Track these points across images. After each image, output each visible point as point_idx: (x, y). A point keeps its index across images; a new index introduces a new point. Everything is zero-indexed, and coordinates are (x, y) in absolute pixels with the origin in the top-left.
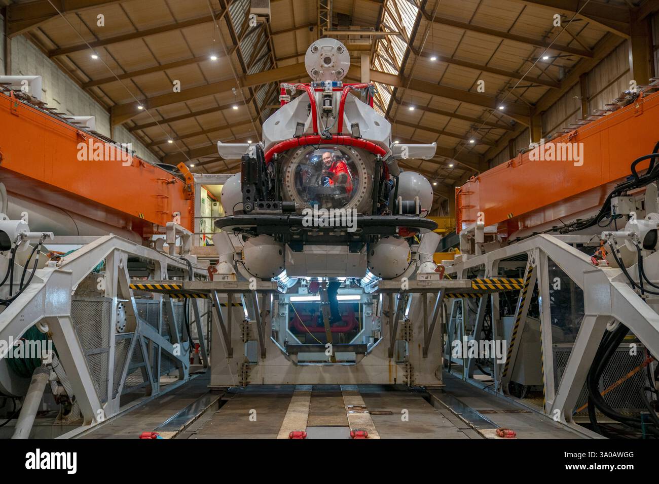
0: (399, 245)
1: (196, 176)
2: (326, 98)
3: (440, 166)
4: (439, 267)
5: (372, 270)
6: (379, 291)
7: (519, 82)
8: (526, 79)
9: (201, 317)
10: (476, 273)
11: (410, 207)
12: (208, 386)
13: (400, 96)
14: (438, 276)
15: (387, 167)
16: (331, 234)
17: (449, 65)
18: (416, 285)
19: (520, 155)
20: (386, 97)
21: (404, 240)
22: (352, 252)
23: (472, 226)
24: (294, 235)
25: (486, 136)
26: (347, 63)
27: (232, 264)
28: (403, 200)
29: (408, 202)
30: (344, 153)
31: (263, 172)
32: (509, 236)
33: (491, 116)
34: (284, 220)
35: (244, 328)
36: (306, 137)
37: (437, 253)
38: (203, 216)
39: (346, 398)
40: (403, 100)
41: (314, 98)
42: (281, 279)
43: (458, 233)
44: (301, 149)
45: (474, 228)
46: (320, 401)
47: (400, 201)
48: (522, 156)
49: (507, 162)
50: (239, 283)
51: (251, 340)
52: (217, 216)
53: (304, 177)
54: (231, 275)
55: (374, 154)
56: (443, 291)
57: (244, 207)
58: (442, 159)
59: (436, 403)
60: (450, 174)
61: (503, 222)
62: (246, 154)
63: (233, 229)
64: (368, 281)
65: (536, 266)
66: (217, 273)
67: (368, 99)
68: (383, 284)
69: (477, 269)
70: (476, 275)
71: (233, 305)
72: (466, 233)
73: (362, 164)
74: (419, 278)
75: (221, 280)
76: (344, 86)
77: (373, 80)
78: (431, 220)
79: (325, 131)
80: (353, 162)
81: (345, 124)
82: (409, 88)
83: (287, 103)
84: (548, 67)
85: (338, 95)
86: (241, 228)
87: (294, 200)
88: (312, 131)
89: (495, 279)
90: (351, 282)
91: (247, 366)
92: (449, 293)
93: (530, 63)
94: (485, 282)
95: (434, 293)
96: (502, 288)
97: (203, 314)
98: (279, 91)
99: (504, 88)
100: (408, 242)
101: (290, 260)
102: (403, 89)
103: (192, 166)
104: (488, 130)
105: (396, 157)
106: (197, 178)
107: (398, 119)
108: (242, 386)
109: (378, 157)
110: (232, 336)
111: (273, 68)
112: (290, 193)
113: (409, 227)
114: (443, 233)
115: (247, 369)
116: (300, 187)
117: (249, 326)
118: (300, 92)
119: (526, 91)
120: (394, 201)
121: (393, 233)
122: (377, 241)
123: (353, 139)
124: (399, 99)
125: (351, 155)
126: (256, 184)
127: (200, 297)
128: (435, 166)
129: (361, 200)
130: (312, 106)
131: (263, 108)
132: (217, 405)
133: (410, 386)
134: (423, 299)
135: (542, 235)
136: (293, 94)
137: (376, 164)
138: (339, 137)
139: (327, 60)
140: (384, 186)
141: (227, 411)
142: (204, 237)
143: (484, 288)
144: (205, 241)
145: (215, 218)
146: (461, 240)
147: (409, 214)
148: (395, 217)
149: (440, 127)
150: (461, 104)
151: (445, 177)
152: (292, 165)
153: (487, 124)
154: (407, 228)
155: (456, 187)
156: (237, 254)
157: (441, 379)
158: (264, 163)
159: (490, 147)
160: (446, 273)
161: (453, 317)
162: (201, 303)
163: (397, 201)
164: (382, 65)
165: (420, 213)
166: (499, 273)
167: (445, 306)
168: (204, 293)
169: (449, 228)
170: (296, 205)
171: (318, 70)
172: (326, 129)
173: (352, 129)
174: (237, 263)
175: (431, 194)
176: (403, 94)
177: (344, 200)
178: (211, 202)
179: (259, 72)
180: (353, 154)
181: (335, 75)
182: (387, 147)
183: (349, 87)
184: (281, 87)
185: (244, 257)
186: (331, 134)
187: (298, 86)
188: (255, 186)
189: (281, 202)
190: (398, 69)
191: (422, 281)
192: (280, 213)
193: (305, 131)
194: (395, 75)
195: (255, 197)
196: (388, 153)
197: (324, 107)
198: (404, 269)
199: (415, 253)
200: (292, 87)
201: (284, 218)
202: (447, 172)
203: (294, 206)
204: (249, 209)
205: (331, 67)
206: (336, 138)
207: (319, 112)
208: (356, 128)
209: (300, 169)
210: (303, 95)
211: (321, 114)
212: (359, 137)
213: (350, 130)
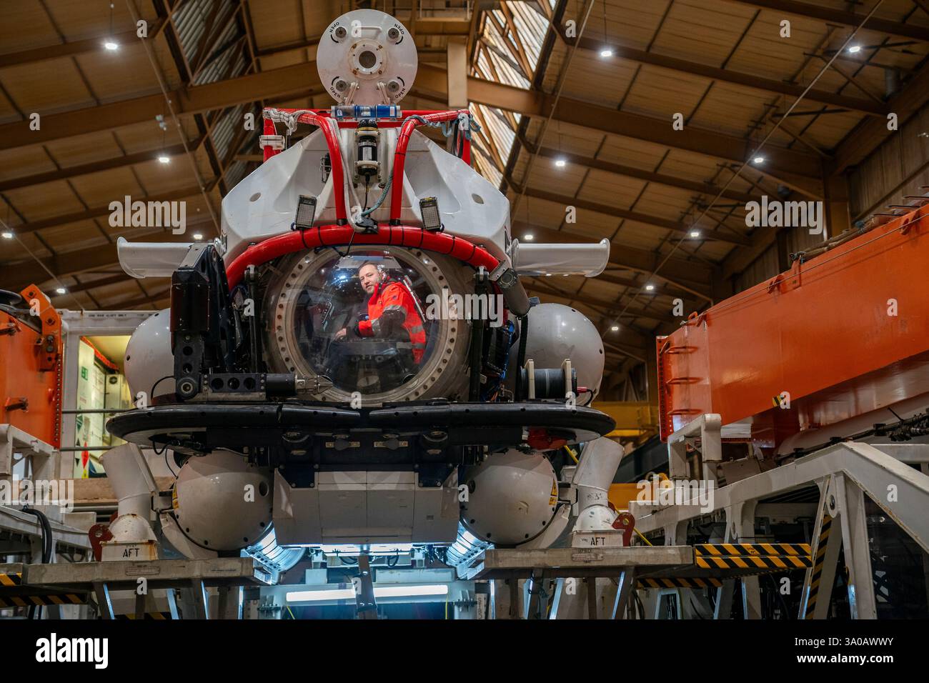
0: (531, 469)
1: (68, 317)
2: (364, 144)
3: (626, 290)
4: (621, 517)
5: (473, 527)
6: (487, 574)
7: (796, 103)
8: (812, 95)
10: (706, 531)
11: (553, 382)
13: (535, 135)
14: (618, 540)
16: (377, 445)
17: (640, 67)
18: (570, 559)
19: (795, 265)
20: (505, 139)
21: (541, 456)
22: (426, 485)
23: (696, 423)
24: (294, 449)
25: (725, 222)
26: (411, 65)
27: (148, 518)
28: (535, 368)
29: (547, 373)
30: (405, 265)
31: (222, 306)
32: (778, 444)
33: (736, 179)
34: (270, 415)
36: (319, 228)
37: (616, 485)
38: (83, 408)
40: (541, 145)
41: (337, 142)
42: (264, 552)
43: (665, 439)
44: (309, 255)
45: (700, 428)
47: (531, 369)
48: (800, 266)
49: (768, 281)
50: (165, 563)
52: (117, 407)
53: (317, 319)
54: (143, 546)
55: (473, 267)
56: (631, 572)
57: (178, 388)
58: (628, 273)
60: (646, 306)
61: (762, 414)
62: (182, 265)
63: (150, 439)
64: (464, 551)
65: (839, 516)
66: (113, 541)
67: (458, 144)
68: (496, 559)
69: (707, 521)
70: (707, 534)
72: (682, 439)
73: (446, 287)
74: (579, 543)
75: (120, 558)
76: (405, 115)
77: (476, 100)
78: (601, 413)
79: (363, 216)
80: (425, 283)
81: (407, 199)
82: (553, 118)
83: (278, 152)
84: (861, 68)
85: (391, 137)
86: (168, 435)
87: (293, 369)
88: (333, 215)
89: (747, 545)
90: (426, 555)
92: (644, 576)
93: (820, 62)
94: (723, 551)
95: (612, 577)
96: (763, 565)
99: (762, 117)
100: (551, 460)
101: (283, 508)
102: (540, 119)
103: (61, 291)
104: (730, 209)
105: (521, 271)
106: (69, 320)
107: (529, 186)
109: (482, 272)
111: (251, 72)
112: (284, 355)
113: (550, 428)
114: (635, 440)
116: (307, 341)
118: (304, 129)
119: (812, 122)
120: (519, 371)
121: (516, 442)
122: (482, 459)
123: (426, 233)
124: (533, 143)
125: (421, 268)
126: (205, 335)
127: (68, 601)
128: (614, 289)
129: (443, 366)
130: (332, 160)
131: (228, 160)
134: (586, 590)
135: (850, 444)
136: (290, 131)
137: (476, 287)
138: (394, 228)
139: (367, 58)
142: (86, 457)
143: (723, 565)
144: (88, 465)
145: (113, 412)
146: (672, 454)
147: (549, 397)
148: (520, 406)
149: (625, 205)
150: (668, 151)
151: (635, 313)
152: (289, 292)
153: (728, 195)
154: (547, 431)
155: (658, 338)
156: (161, 494)
158: (226, 288)
159: (736, 247)
160: (639, 530)
163: (523, 371)
164: (494, 67)
165: (575, 395)
166: (757, 531)
167: (641, 607)
169: (648, 425)
170: (299, 381)
171: (346, 81)
172: (364, 211)
173: (421, 210)
174: (161, 515)
175: (601, 352)
176: (540, 132)
177: (406, 370)
178: (103, 376)
179: (219, 80)
180: (425, 266)
181: (384, 91)
182: (501, 250)
183: (416, 118)
184: (265, 117)
185: (177, 503)
186: (375, 223)
187: (302, 115)
188: (203, 340)
189: (263, 375)
190: (530, 76)
191: (582, 549)
192: (261, 400)
193: (317, 215)
194: (523, 90)
195: (202, 364)
196: (502, 262)
197: (359, 163)
198: (544, 523)
199: (568, 486)
200: (288, 117)
201: (270, 410)
202: (641, 302)
203: (293, 383)
204: (190, 392)
205: (376, 73)
206: (386, 231)
207: (349, 173)
208: (431, 208)
209: (306, 301)
210: (314, 135)
211: (352, 179)
212: (438, 230)
213: (417, 213)
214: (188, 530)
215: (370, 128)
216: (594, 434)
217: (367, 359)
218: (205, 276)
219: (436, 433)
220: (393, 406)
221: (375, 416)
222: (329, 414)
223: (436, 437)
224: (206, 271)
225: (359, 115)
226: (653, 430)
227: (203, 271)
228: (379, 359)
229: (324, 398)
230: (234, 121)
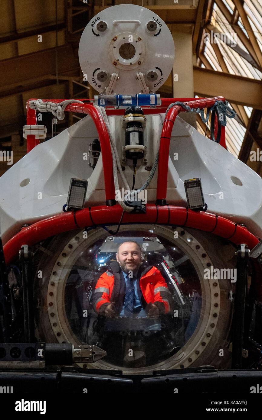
2: (130, 129)
26: (167, 56)
30: (167, 242)
34: (51, 380)
36: (90, 209)
41: (106, 128)
44: (80, 234)
55: (235, 245)
67: (216, 132)
76: (166, 103)
81: (172, 182)
83: (40, 142)
85: (156, 123)
88: (102, 197)
109: (243, 250)
112: (56, 330)
118: (73, 117)
123: (190, 212)
125: (184, 246)
129: (207, 341)
138: (160, 208)
139: (127, 50)
152: (59, 271)
158: (4, 265)
164: (222, 56)
170: (75, 350)
171: (106, 72)
173: (186, 190)
177: (172, 344)
180: (188, 244)
181: (143, 80)
183: (179, 105)
184: (30, 107)
187: (70, 104)
189: (42, 345)
192: (41, 368)
193: (88, 197)
194: (253, 81)
196: (261, 240)
197: (127, 147)
201: (51, 377)
203: (70, 352)
205: (135, 64)
206: (153, 210)
207: (117, 156)
208: (194, 188)
209: (76, 279)
210: (81, 122)
211: (120, 161)
212: (201, 209)
213: (181, 192)
215: (137, 115)
220: (165, 373)
221: (146, 383)
222: (104, 381)
225: (121, 104)
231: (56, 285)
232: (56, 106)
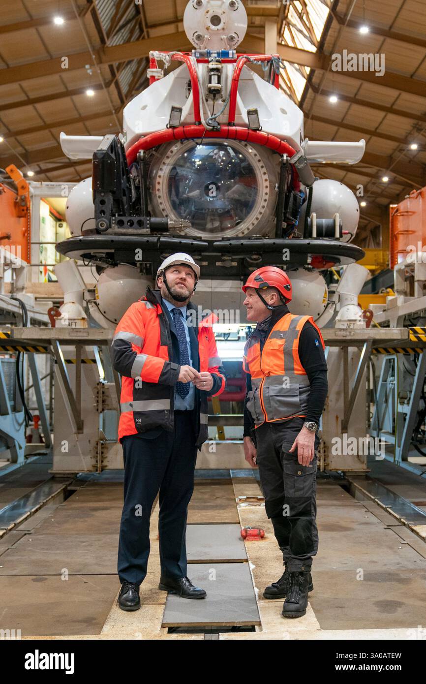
0: (311, 281)
1: (33, 186)
2: (212, 73)
3: (371, 181)
4: (365, 312)
9: (42, 379)
10: (415, 321)
11: (328, 227)
12: (50, 471)
13: (318, 81)
14: (363, 324)
15: (297, 173)
16: (218, 264)
17: (385, 40)
18: (334, 335)
20: (299, 84)
21: (318, 273)
26: (243, 26)
27: (81, 304)
28: (317, 218)
29: (324, 222)
31: (123, 176)
34: (153, 242)
35: (98, 393)
36: (184, 127)
37: (362, 295)
38: (43, 241)
39: (236, 487)
40: (321, 88)
41: (196, 72)
43: (393, 269)
44: (177, 144)
46: (203, 491)
47: (315, 220)
50: (92, 330)
51: (108, 410)
54: (80, 321)
55: (280, 154)
56: (371, 343)
57: (97, 225)
58: (372, 170)
59: (357, 493)
60: (383, 191)
62: (99, 149)
63: (81, 256)
66: (61, 317)
67: (272, 77)
70: (415, 323)
71: (83, 362)
72: (403, 268)
73: (262, 167)
74: (339, 326)
75: (66, 327)
76: (239, 56)
78: (356, 248)
79: (211, 119)
81: (239, 111)
83: (158, 79)
85: (229, 70)
86: (92, 254)
87: (167, 216)
88: (192, 119)
91: (102, 444)
92: (378, 347)
95: (358, 347)
97: (44, 375)
98: (149, 62)
100: (324, 277)
102: (321, 71)
103: (30, 173)
105: (309, 159)
106: (34, 188)
107: (314, 114)
108: (97, 471)
109: (285, 158)
110: (82, 405)
111: (144, 38)
112: (161, 207)
113: (325, 255)
114: (372, 271)
115: (102, 448)
116: (175, 199)
117: (106, 391)
118: (176, 64)
120: (306, 220)
121: (303, 264)
123: (250, 132)
124: (317, 86)
125: (247, 154)
126: (113, 193)
127: (38, 351)
129: (260, 217)
130: (192, 84)
131: (129, 94)
132: (62, 495)
133: (324, 471)
134: (343, 354)
136: (166, 66)
137: (281, 167)
138: (231, 128)
139: (215, 20)
140: (291, 199)
141: (75, 503)
142: (46, 270)
143: (425, 339)
144: (47, 275)
146: (397, 277)
147: (325, 237)
148: (307, 241)
149: (372, 127)
150: (400, 94)
151: (377, 195)
152: (164, 168)
154: (323, 257)
155: (391, 206)
156: (89, 291)
157: (365, 462)
158: (126, 163)
160: (376, 320)
161: (383, 381)
162: (41, 361)
163: (309, 220)
164: (293, 37)
165: (341, 236)
167: (373, 366)
168: (43, 346)
169: (381, 263)
170: (170, 222)
171: (201, 34)
172: (212, 116)
173: (248, 117)
174: (89, 304)
175: (357, 210)
176: (321, 80)
177: (237, 218)
178: (55, 222)
179: (124, 43)
180: (249, 153)
181: (226, 41)
182: (297, 145)
183: (246, 58)
184: (151, 57)
185: (98, 296)
186: (219, 124)
187: (174, 55)
188: (112, 196)
189: (148, 218)
190: (316, 44)
191: (342, 329)
192: (148, 234)
193: (182, 119)
194: (311, 53)
195: (112, 211)
196: (298, 152)
197: (210, 85)
198: (319, 314)
199: (334, 292)
200: (165, 57)
201: (153, 240)
202: (380, 188)
203: (167, 224)
204: (104, 227)
205: (221, 30)
206: (226, 130)
207: (203, 92)
208: (254, 115)
209: (175, 173)
210: (181, 68)
211: (205, 96)
212: (258, 130)
213: (245, 118)
214: (105, 312)
215: (218, 63)
216: (352, 260)
217: (212, 211)
218: (113, 155)
219: (254, 257)
220: (229, 239)
221: (217, 245)
222: (189, 243)
223: (255, 259)
224: (114, 152)
225: (209, 56)
226: (383, 266)
227: (112, 153)
228: (220, 211)
229: (186, 234)
230: (133, 69)
231: (161, 183)
232: (165, 56)
